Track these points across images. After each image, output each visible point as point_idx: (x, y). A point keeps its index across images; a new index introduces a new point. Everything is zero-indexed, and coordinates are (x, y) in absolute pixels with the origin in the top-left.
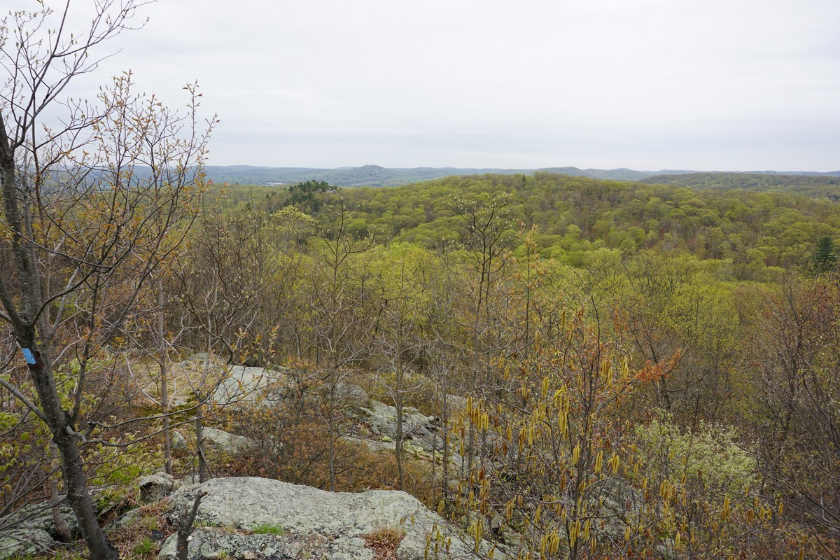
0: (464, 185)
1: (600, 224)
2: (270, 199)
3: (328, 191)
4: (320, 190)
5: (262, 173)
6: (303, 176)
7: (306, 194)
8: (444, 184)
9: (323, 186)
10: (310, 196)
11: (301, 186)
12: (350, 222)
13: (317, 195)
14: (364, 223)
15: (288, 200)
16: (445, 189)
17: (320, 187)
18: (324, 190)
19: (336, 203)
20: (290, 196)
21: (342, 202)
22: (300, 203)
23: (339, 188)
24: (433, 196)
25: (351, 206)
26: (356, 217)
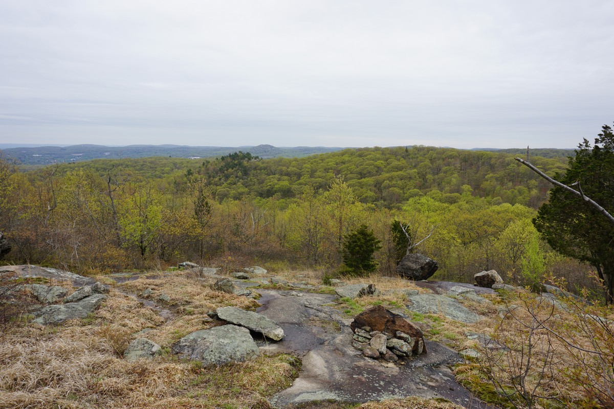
0: (360, 156)
1: (485, 185)
2: (206, 166)
3: (253, 160)
4: (247, 159)
5: (185, 150)
6: (215, 152)
7: (236, 162)
8: (343, 154)
9: (248, 156)
10: (240, 164)
11: (230, 156)
12: (276, 184)
13: (245, 162)
14: (288, 185)
15: (222, 166)
16: (346, 158)
17: (246, 157)
18: (250, 159)
19: (260, 169)
20: (223, 164)
21: (265, 168)
22: (232, 169)
23: (260, 158)
24: (337, 164)
25: (273, 171)
26: (279, 180)
